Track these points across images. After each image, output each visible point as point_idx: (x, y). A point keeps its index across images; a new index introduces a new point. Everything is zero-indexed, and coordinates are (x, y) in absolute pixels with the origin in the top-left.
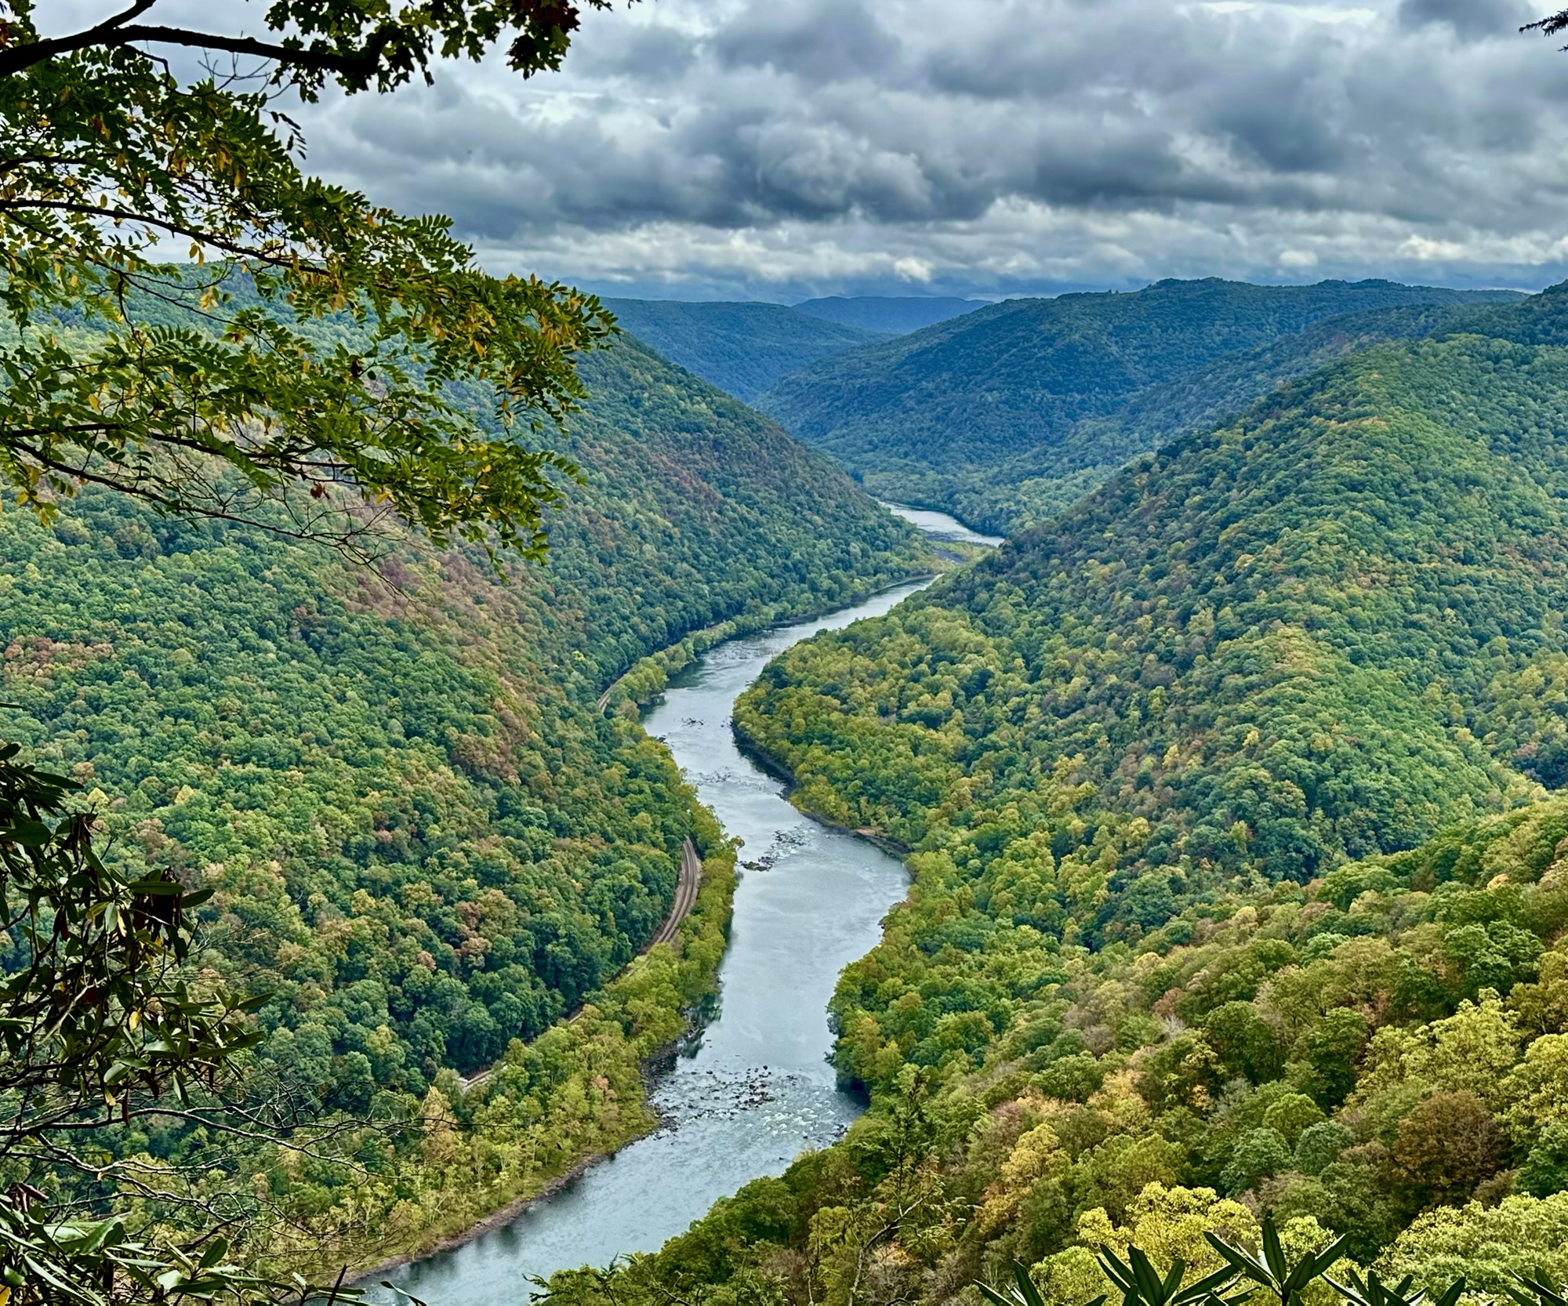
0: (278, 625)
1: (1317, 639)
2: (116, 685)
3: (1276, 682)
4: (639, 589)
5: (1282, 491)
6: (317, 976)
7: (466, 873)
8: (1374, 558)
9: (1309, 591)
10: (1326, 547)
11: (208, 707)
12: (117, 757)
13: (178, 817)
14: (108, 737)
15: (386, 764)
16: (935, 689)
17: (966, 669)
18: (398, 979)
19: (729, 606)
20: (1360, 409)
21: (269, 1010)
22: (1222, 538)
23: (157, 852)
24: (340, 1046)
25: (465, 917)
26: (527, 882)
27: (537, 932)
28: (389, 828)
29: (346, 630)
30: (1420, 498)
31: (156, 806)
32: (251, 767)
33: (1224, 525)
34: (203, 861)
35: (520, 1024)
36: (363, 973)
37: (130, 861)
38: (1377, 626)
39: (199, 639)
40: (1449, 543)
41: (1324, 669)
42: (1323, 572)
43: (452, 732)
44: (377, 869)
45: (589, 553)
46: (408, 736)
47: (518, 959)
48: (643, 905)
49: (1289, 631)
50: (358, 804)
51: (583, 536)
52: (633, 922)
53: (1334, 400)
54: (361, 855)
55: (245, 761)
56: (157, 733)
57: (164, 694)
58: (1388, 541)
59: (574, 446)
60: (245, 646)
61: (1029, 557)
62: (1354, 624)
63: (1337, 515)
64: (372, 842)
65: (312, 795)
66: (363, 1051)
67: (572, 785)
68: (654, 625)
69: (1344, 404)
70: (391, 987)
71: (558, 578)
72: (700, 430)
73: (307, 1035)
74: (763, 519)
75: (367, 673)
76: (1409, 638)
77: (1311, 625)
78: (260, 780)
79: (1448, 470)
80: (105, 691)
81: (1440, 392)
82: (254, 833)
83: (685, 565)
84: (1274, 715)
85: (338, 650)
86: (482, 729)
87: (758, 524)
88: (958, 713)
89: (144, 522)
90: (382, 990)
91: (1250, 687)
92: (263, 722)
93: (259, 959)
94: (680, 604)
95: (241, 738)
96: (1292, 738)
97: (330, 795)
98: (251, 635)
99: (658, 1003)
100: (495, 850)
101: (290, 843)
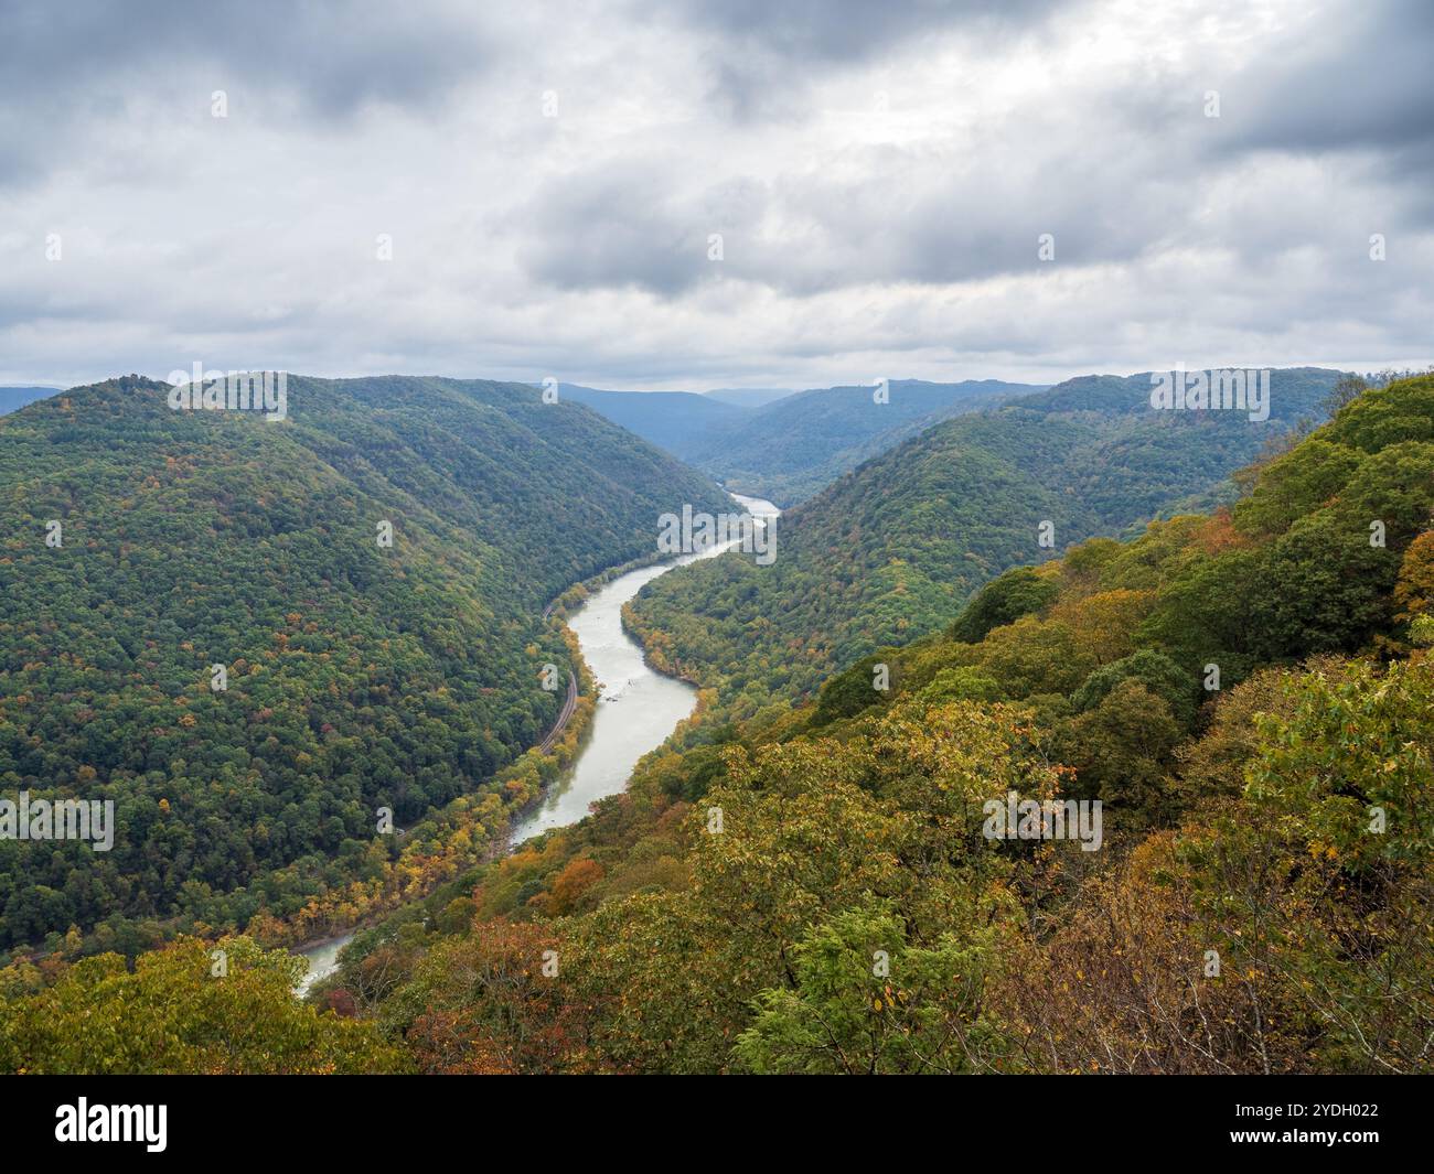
0: (333, 571)
1: (914, 567)
2: (232, 607)
3: (888, 591)
4: (579, 545)
5: (906, 489)
6: (319, 772)
7: (421, 710)
8: (949, 524)
9: (913, 541)
10: (923, 519)
11: (281, 619)
12: (224, 648)
13: (252, 681)
14: (221, 637)
15: (381, 649)
16: (725, 598)
17: (743, 586)
18: (369, 772)
19: (632, 553)
20: (950, 446)
21: (289, 793)
22: (877, 513)
23: (236, 702)
24: (328, 812)
25: (417, 735)
26: (458, 714)
27: (461, 743)
28: (379, 685)
29: (374, 573)
30: (975, 491)
31: (241, 675)
32: (300, 652)
33: (878, 506)
34: (261, 706)
35: (443, 796)
36: (348, 770)
37: (218, 708)
38: (946, 560)
39: (284, 581)
40: (989, 515)
41: (913, 584)
42: (920, 532)
43: (427, 628)
44: (367, 710)
45: (552, 526)
46: (401, 631)
47: (446, 758)
48: (532, 724)
49: (900, 563)
50: (361, 672)
51: (550, 517)
52: (524, 734)
53: (939, 441)
54: (358, 703)
55: (298, 648)
56: (249, 633)
57: (257, 611)
58: (956, 515)
59: (550, 468)
60: (312, 584)
61: (789, 525)
62: (935, 559)
63: (932, 501)
64: (365, 692)
65: (333, 667)
66: (340, 816)
67: (499, 656)
68: (586, 565)
69: (943, 443)
70: (365, 778)
71: (530, 540)
72: (625, 459)
73: (306, 808)
74: (658, 506)
75: (382, 596)
76: (964, 566)
77: (912, 559)
78: (304, 659)
79: (990, 477)
80: (224, 612)
81: (993, 436)
82: (294, 690)
83: (609, 532)
84: (884, 609)
85: (367, 584)
86: (447, 627)
87: (655, 508)
88: (736, 611)
89: (266, 517)
90: (359, 779)
91: (875, 594)
92: (313, 626)
93: (285, 763)
94: (602, 553)
95: (298, 636)
96: (889, 622)
97: (344, 667)
98: (315, 577)
99: (527, 781)
100: (442, 694)
101: (314, 695)
